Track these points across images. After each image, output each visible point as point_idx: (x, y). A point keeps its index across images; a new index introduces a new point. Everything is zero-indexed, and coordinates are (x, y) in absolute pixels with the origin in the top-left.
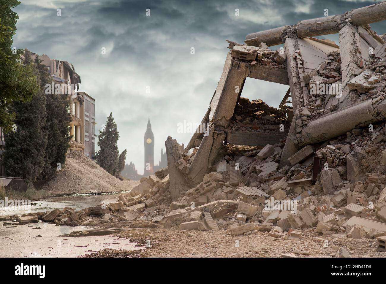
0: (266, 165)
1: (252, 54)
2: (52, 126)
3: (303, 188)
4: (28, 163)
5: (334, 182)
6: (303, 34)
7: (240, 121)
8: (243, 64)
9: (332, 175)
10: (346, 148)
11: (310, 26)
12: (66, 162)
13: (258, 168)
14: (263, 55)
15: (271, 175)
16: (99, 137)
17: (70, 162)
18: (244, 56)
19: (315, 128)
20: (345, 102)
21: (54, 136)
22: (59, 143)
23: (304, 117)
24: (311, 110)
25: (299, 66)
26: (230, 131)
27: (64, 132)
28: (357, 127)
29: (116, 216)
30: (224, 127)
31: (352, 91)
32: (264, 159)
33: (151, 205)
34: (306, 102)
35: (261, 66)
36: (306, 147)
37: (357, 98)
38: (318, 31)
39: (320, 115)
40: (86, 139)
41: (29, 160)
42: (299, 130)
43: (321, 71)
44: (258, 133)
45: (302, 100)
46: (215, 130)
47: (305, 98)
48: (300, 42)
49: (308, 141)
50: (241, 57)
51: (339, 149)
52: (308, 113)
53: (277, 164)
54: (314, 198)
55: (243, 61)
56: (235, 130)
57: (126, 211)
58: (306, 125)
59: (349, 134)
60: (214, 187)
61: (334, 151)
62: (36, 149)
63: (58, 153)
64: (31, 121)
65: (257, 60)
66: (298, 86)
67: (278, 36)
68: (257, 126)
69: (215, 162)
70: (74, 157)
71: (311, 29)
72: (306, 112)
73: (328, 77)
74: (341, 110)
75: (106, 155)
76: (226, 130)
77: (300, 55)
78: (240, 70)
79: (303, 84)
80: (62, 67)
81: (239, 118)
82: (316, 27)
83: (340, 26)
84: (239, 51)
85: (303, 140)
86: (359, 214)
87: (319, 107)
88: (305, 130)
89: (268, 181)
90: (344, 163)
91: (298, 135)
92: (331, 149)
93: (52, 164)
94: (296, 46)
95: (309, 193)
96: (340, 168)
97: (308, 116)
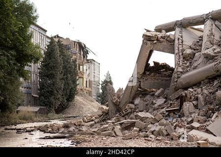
0: (159, 100)
1: (154, 37)
2: (67, 78)
3: (174, 113)
4: (52, 99)
5: (190, 110)
6: (185, 25)
7: (149, 75)
9: (189, 106)
10: (199, 90)
12: (75, 99)
13: (154, 101)
14: (161, 37)
15: (160, 106)
16: (102, 85)
17: (78, 98)
18: (150, 38)
20: (201, 64)
21: (68, 84)
22: (71, 87)
23: (179, 73)
24: (183, 69)
25: (180, 43)
26: (142, 81)
27: (74, 81)
28: (206, 78)
29: (77, 128)
30: (139, 78)
31: (205, 57)
32: (158, 97)
33: (98, 122)
34: (181, 64)
35: (159, 44)
36: (179, 90)
37: (207, 61)
38: (194, 23)
39: (187, 71)
40: (93, 86)
41: (53, 97)
42: (176, 80)
43: (192, 46)
44: (158, 82)
47: (181, 62)
48: (183, 30)
49: (180, 86)
50: (148, 39)
51: (195, 91)
52: (181, 70)
53: (165, 100)
54: (179, 119)
55: (149, 41)
56: (145, 80)
57: (83, 125)
58: (180, 77)
59: (202, 82)
60: (130, 112)
61: (192, 92)
62: (57, 91)
63: (70, 94)
64: (54, 75)
65: (157, 40)
66: (178, 55)
67: (172, 26)
68: (158, 78)
69: (134, 98)
70: (82, 96)
72: (180, 69)
73: (194, 50)
74: (198, 69)
75: (105, 95)
76: (140, 80)
77: (182, 37)
78: (147, 46)
79: (180, 54)
80: (78, 45)
81: (148, 73)
83: (205, 20)
84: (147, 35)
85: (178, 86)
86: (198, 129)
87: (188, 67)
88: (179, 80)
89: (158, 109)
90: (197, 99)
91: (175, 83)
92: (190, 91)
93: (67, 100)
94: (181, 32)
95: (177, 116)
96: (194, 102)
97: (181, 72)
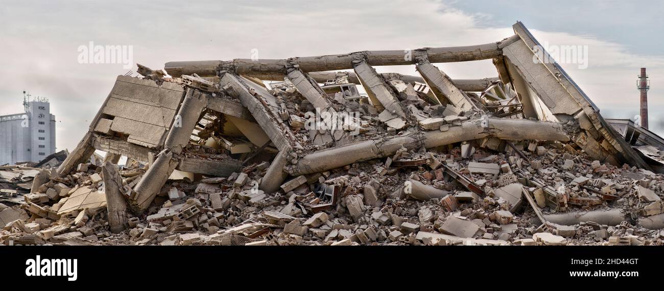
1: (212, 86)
6: (243, 71)
8: (204, 95)
9: (359, 201)
11: (253, 65)
18: (205, 87)
19: (313, 160)
20: (342, 140)
26: (183, 159)
30: (178, 154)
32: (241, 187)
34: (293, 137)
35: (219, 99)
36: (300, 177)
38: (261, 71)
42: (295, 162)
44: (209, 161)
45: (287, 135)
46: (173, 157)
48: (243, 79)
49: (304, 171)
50: (201, 88)
51: (350, 179)
53: (262, 191)
55: (202, 92)
56: (188, 157)
58: (302, 157)
59: (348, 167)
60: (198, 213)
67: (211, 69)
71: (254, 68)
72: (299, 146)
74: (339, 147)
76: (179, 158)
78: (201, 101)
79: (281, 121)
82: (260, 67)
83: (289, 70)
84: (200, 83)
85: (299, 171)
87: (307, 142)
91: (294, 166)
94: (243, 83)
97: (303, 150)
